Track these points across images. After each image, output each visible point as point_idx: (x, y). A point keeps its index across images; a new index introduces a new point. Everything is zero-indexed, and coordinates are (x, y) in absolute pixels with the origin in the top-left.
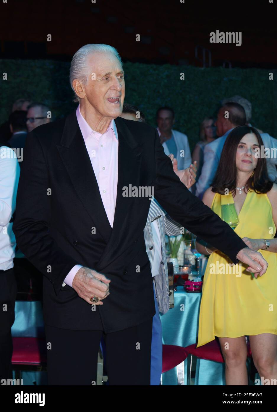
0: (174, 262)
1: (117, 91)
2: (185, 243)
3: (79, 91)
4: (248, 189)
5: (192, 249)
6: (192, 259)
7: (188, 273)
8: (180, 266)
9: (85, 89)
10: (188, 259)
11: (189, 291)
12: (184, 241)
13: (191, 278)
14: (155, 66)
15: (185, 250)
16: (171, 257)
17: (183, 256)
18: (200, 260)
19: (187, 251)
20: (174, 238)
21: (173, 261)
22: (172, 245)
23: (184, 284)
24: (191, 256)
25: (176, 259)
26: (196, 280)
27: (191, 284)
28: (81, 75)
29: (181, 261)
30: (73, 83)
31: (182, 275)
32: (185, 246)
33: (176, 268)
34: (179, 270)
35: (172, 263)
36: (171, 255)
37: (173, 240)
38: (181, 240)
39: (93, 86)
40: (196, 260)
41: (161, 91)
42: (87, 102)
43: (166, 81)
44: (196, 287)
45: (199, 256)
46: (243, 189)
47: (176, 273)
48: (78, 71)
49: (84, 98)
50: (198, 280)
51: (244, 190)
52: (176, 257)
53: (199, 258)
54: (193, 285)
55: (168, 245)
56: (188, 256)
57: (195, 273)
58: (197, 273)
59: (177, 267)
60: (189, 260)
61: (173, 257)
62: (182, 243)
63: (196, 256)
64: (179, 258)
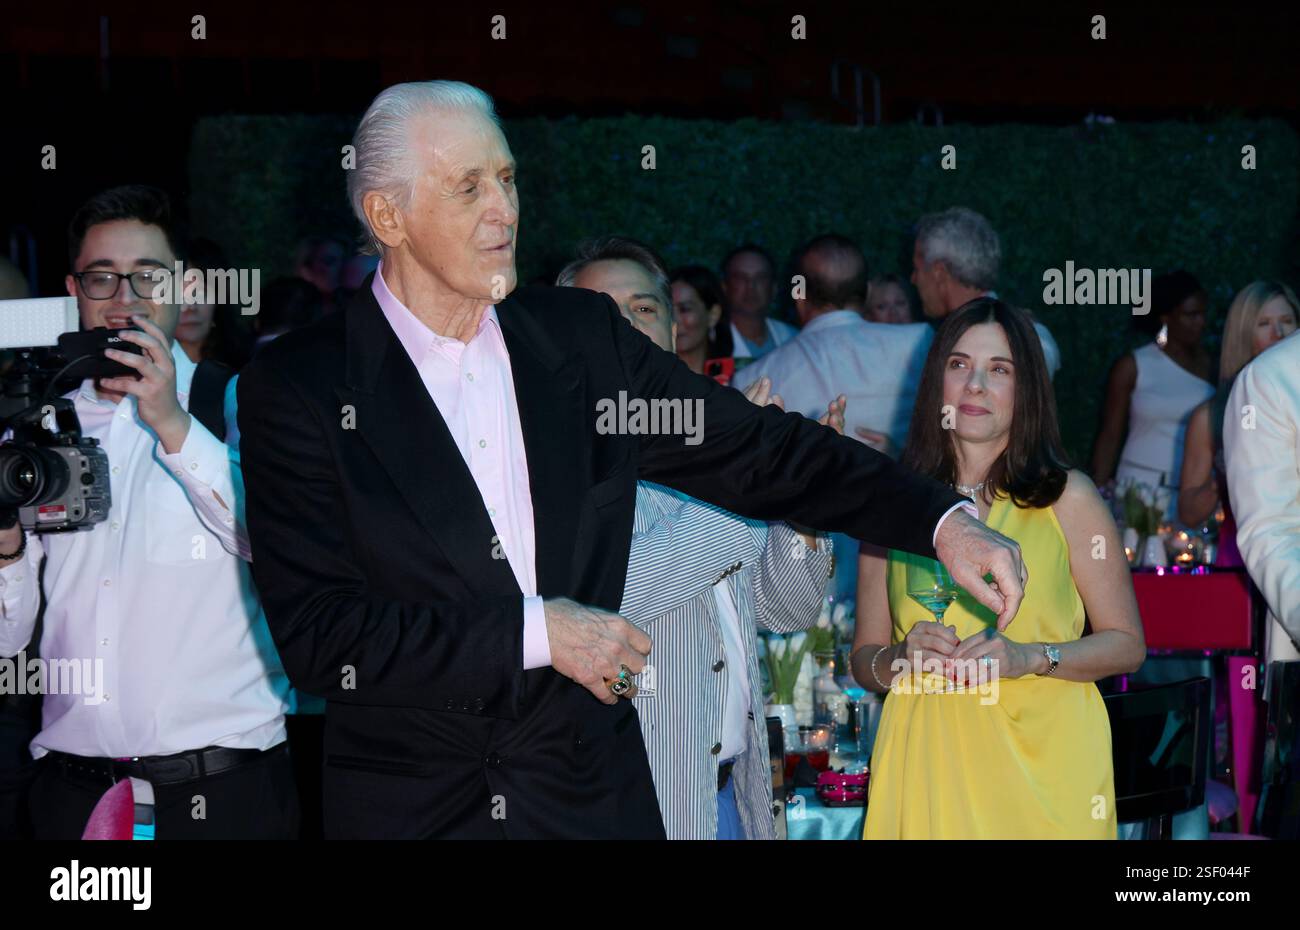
0: (784, 715)
1: (502, 224)
2: (817, 658)
3: (383, 226)
4: (993, 493)
5: (839, 674)
6: (837, 705)
7: (827, 747)
8: (802, 728)
9: (405, 218)
10: (826, 705)
11: (832, 803)
12: (812, 653)
13: (835, 764)
14: (709, 125)
15: (815, 679)
16: (775, 700)
17: (810, 697)
18: (862, 708)
19: (821, 682)
20: (783, 643)
21: (782, 711)
22: (777, 664)
23: (817, 780)
24: (836, 698)
25: (788, 706)
26: (852, 768)
27: (838, 780)
28: (388, 180)
29: (803, 711)
30: (366, 203)
31: (809, 754)
32: (817, 667)
33: (790, 733)
34: (799, 742)
35: (778, 718)
36: (773, 696)
37: (778, 647)
38: (804, 648)
39: (431, 212)
40: (851, 707)
41: (731, 201)
42: (409, 260)
43: (745, 169)
44: (852, 791)
45: (859, 697)
46: (979, 491)
47: (792, 749)
48: (378, 167)
49: (398, 248)
50: (856, 768)
51: (982, 494)
52: (790, 701)
53: (858, 702)
54: (844, 784)
55: (766, 662)
56: (827, 698)
57: (847, 748)
58: (857, 747)
59: (795, 732)
60: (831, 707)
61: (781, 702)
62: (808, 656)
63: (850, 697)
64: (797, 705)
